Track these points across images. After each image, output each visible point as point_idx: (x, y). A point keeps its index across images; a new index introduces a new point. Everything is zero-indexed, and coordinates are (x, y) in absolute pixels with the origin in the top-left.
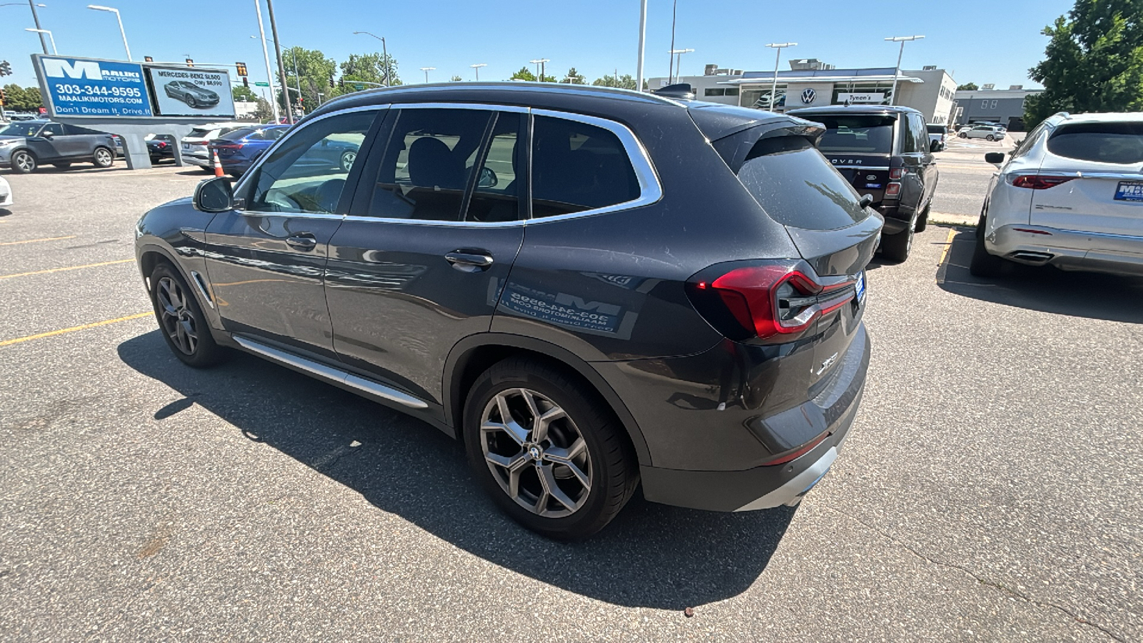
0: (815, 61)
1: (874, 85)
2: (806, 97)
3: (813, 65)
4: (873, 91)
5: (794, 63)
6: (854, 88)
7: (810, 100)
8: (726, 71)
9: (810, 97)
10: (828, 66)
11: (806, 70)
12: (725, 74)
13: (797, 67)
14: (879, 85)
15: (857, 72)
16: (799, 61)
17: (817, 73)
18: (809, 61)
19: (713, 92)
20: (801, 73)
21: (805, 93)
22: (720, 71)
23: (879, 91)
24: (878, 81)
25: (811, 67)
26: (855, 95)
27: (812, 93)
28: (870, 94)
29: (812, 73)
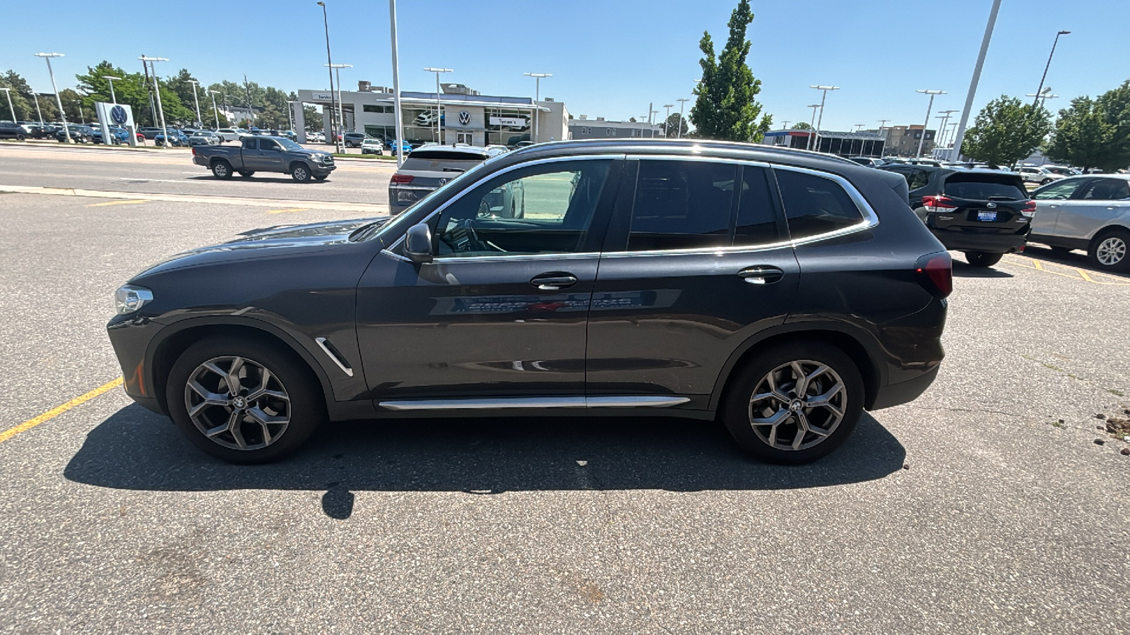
0: (463, 86)
1: (516, 112)
2: (462, 119)
3: (462, 90)
4: (516, 117)
5: (445, 86)
6: (501, 113)
7: (466, 122)
8: (381, 89)
9: (466, 119)
10: (475, 92)
11: (457, 94)
12: (380, 92)
13: (449, 91)
14: (520, 112)
15: (501, 99)
16: (450, 84)
17: (468, 98)
18: (458, 86)
19: (370, 109)
20: (452, 97)
21: (461, 116)
22: (375, 88)
23: (521, 117)
24: (519, 108)
25: (460, 91)
26: (504, 119)
27: (467, 115)
28: (515, 119)
29: (464, 97)
